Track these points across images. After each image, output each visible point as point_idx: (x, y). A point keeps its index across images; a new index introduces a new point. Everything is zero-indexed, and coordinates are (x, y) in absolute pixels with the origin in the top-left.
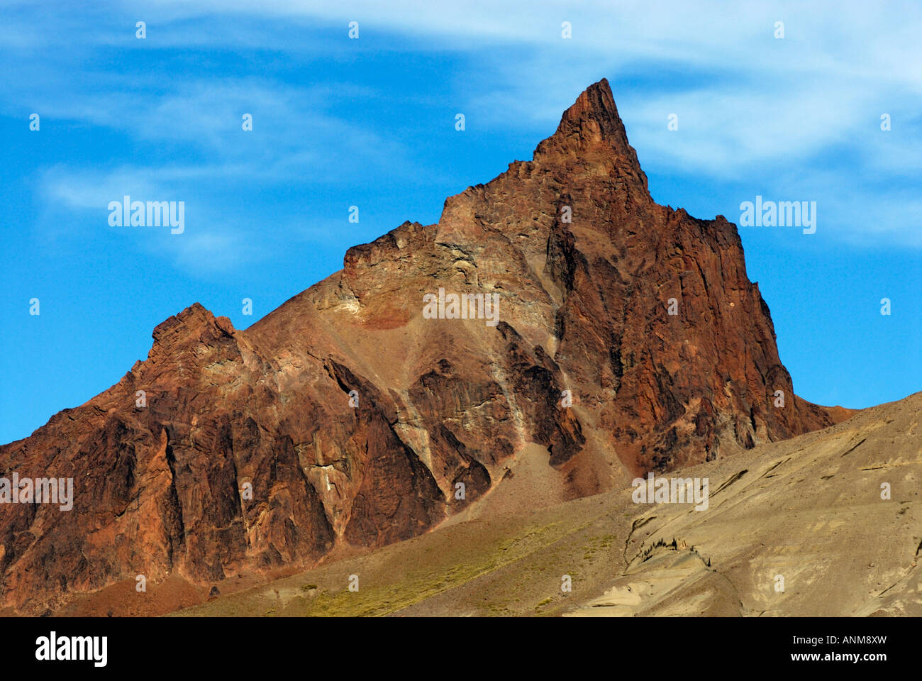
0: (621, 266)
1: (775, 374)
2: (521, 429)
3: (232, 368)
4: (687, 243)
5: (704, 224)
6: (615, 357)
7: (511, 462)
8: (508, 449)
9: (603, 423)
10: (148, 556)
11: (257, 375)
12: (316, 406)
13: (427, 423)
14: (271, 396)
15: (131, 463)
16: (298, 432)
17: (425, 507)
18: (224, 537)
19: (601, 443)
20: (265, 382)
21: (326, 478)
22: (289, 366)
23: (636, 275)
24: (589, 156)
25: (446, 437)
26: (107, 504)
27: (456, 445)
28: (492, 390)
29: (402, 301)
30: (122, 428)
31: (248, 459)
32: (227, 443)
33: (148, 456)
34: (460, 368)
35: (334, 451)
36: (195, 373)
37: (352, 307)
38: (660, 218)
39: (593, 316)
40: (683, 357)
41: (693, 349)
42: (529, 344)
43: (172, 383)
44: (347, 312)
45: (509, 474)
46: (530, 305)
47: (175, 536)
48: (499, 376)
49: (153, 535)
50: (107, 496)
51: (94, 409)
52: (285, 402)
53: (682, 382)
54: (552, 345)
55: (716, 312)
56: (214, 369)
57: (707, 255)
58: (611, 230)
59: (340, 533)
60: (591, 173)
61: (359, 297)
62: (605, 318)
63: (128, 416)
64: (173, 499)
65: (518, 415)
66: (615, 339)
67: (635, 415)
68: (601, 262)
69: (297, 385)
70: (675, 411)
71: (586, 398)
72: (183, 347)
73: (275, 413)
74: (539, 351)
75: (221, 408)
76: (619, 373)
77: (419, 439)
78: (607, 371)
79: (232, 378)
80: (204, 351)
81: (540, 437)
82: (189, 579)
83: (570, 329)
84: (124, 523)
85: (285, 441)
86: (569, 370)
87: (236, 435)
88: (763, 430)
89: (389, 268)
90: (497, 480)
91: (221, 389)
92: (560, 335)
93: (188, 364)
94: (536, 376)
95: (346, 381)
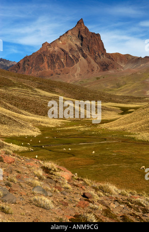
0: (87, 38)
1: (105, 50)
4: (95, 36)
6: (88, 48)
7: (80, 59)
9: (88, 55)
10: (46, 68)
12: (60, 53)
13: (71, 54)
14: (55, 52)
17: (73, 63)
18: (54, 66)
21: (62, 60)
22: (56, 48)
23: (89, 39)
25: (73, 56)
26: (41, 63)
28: (77, 51)
30: (41, 55)
31: (54, 58)
32: (52, 57)
33: (44, 58)
34: (73, 49)
35: (63, 57)
41: (96, 47)
43: (45, 50)
44: (60, 43)
46: (78, 42)
47: (49, 66)
48: (77, 49)
49: (47, 66)
52: (57, 52)
55: (98, 43)
56: (49, 49)
57: (97, 37)
58: (86, 34)
59: (65, 66)
61: (61, 41)
62: (87, 43)
63: (41, 53)
64: (48, 62)
65: (80, 54)
66: (88, 46)
67: (91, 54)
68: (85, 38)
69: (57, 50)
70: (96, 54)
71: (86, 52)
72: (46, 46)
74: (80, 47)
75: (51, 53)
77: (71, 56)
80: (48, 46)
81: (82, 56)
82: (51, 71)
84: (43, 65)
85: (58, 56)
87: (53, 55)
88: (104, 55)
89: (64, 38)
90: (79, 61)
92: (82, 45)
93: (46, 48)
94: (80, 50)
95: (63, 50)
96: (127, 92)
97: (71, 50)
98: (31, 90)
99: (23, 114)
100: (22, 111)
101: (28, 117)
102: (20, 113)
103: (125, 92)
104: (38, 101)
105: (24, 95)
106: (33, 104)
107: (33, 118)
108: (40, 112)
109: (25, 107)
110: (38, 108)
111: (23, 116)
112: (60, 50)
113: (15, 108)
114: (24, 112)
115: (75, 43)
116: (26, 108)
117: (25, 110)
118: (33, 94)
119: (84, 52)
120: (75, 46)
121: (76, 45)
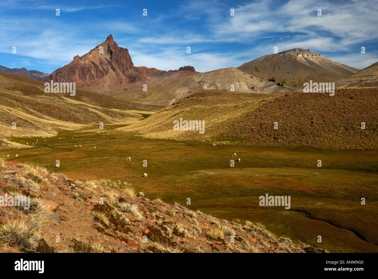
0: (116, 53)
1: (132, 64)
2: (110, 68)
3: (82, 62)
4: (123, 51)
5: (125, 49)
6: (117, 62)
7: (110, 71)
8: (109, 70)
9: (117, 68)
10: (78, 80)
11: (84, 62)
12: (91, 65)
13: (101, 67)
14: (86, 64)
15: (74, 71)
16: (90, 68)
17: (103, 75)
18: (85, 78)
19: (117, 69)
20: (85, 63)
21: (93, 72)
22: (87, 62)
23: (118, 54)
24: (111, 42)
25: (103, 69)
26: (73, 75)
27: (104, 69)
28: (106, 64)
29: (96, 55)
30: (73, 67)
31: (85, 70)
32: (83, 69)
33: (76, 70)
34: (103, 62)
35: (93, 70)
36: (79, 62)
37: (91, 56)
38: (120, 48)
39: (115, 57)
40: (124, 62)
41: (124, 61)
42: (108, 60)
43: (76, 63)
44: (90, 56)
45: (110, 72)
46: (108, 56)
47: (80, 78)
48: (106, 63)
49: (78, 78)
50: (73, 74)
51: (69, 65)
52: (88, 65)
53: (124, 64)
54: (110, 60)
55: (126, 57)
56: (80, 62)
57: (125, 52)
58: (115, 49)
59: (95, 78)
60: (112, 44)
61: (92, 55)
62: (116, 57)
63: (73, 66)
64: (79, 74)
65: (109, 67)
66: (117, 60)
67: (120, 67)
68: (114, 52)
69: (88, 63)
70: (124, 67)
71: (115, 65)
72: (77, 59)
73: (87, 66)
74: (110, 61)
75: (82, 65)
76: (118, 63)
77: (101, 69)
78: (116, 63)
79: (82, 63)
80: (79, 60)
81: (112, 69)
82: (82, 82)
83: (112, 59)
84: (75, 77)
85: (88, 69)
86: (113, 63)
87: (84, 68)
88: (132, 69)
89: (94, 52)
90: (109, 73)
91: (82, 64)
93: (78, 61)
94: (110, 63)
95: (93, 63)
96: (152, 102)
97: (101, 63)
98: (58, 98)
99: (45, 119)
100: (45, 116)
101: (49, 121)
102: (42, 118)
103: (150, 102)
104: (62, 107)
105: (50, 102)
106: (57, 110)
107: (54, 122)
108: (63, 118)
109: (48, 113)
110: (61, 114)
111: (45, 120)
112: (90, 63)
113: (38, 113)
114: (47, 117)
115: (105, 57)
116: (50, 114)
117: (49, 116)
118: (59, 102)
119: (114, 65)
120: (105, 60)
121: (106, 58)
